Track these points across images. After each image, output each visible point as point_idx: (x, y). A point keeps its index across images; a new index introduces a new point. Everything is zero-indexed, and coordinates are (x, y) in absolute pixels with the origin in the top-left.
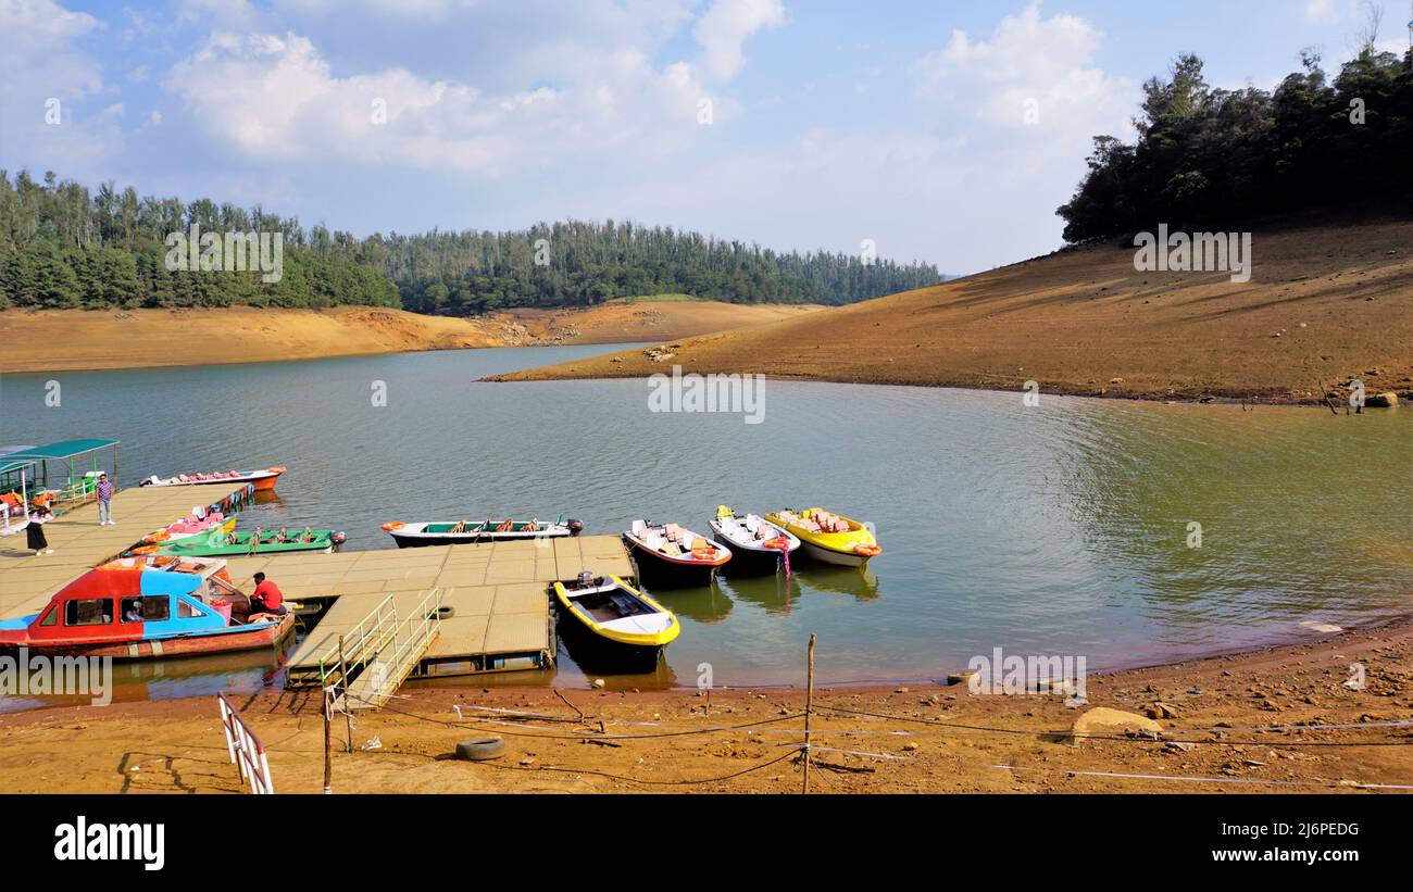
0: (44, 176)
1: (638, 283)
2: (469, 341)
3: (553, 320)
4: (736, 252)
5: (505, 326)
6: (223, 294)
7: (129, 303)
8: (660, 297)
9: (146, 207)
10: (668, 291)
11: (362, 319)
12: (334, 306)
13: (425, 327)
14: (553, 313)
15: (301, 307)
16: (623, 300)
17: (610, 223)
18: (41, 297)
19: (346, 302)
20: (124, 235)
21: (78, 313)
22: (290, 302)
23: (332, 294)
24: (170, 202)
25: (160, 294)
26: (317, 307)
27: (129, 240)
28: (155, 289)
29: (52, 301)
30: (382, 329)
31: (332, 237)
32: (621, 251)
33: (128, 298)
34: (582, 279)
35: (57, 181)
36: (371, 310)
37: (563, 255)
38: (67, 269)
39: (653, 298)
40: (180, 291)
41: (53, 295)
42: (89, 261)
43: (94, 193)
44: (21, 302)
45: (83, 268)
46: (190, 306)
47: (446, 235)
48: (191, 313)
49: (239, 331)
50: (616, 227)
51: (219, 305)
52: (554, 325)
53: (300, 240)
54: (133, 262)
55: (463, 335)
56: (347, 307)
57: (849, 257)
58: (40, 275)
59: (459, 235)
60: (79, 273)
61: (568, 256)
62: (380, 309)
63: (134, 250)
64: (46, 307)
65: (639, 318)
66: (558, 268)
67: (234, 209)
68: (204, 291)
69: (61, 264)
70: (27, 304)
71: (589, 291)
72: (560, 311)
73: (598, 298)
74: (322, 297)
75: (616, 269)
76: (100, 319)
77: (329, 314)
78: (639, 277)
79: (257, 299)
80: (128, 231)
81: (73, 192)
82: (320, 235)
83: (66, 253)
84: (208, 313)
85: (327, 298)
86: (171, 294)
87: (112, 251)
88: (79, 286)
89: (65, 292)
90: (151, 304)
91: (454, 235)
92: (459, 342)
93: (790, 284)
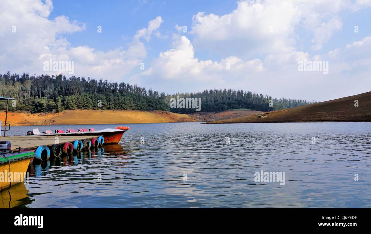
0: (88, 78)
1: (234, 105)
2: (188, 120)
3: (210, 115)
4: (261, 97)
5: (197, 117)
6: (126, 106)
7: (103, 108)
8: (240, 109)
9: (110, 85)
10: (242, 108)
11: (160, 114)
12: (153, 110)
13: (176, 116)
14: (210, 113)
15: (145, 110)
16: (230, 110)
17: (225, 90)
18: (83, 106)
19: (156, 109)
20: (104, 91)
21: (91, 111)
22: (142, 109)
23: (153, 107)
24: (115, 83)
25: (111, 106)
26: (148, 110)
27: (105, 92)
28: (110, 105)
29: (86, 107)
30: (165, 117)
31: (153, 93)
32: (229, 97)
33: (103, 107)
34: (218, 104)
35: (90, 79)
36: (162, 111)
37: (213, 98)
38: (90, 100)
39: (238, 109)
40: (116, 105)
41: (86, 106)
42: (95, 97)
43: (98, 81)
44: (79, 108)
45: (93, 99)
46: (118, 109)
47: (181, 94)
48: (118, 111)
49: (129, 116)
50: (227, 91)
51: (124, 109)
52: (210, 117)
53: (145, 93)
54: (105, 98)
55: (186, 118)
56: (156, 111)
57: (292, 100)
58: (84, 101)
59: (184, 94)
60: (92, 100)
61: (214, 98)
62: (164, 111)
63: (105, 95)
64: (84, 109)
65: (235, 115)
66: (211, 101)
67: (130, 85)
68: (121, 105)
69: (89, 98)
70: (80, 108)
71: (220, 107)
72: (212, 113)
73: (223, 110)
74: (150, 108)
75: (228, 101)
76: (96, 112)
77: (152, 112)
78: (234, 103)
79: (134, 108)
80: (105, 90)
81: (93, 81)
82: (150, 92)
83: (90, 95)
84: (122, 111)
85: (151, 108)
86: (113, 106)
87: (100, 95)
88: (92, 104)
89: (89, 105)
90: (109, 108)
91: (183, 94)
92: (185, 120)
93: (277, 106)
